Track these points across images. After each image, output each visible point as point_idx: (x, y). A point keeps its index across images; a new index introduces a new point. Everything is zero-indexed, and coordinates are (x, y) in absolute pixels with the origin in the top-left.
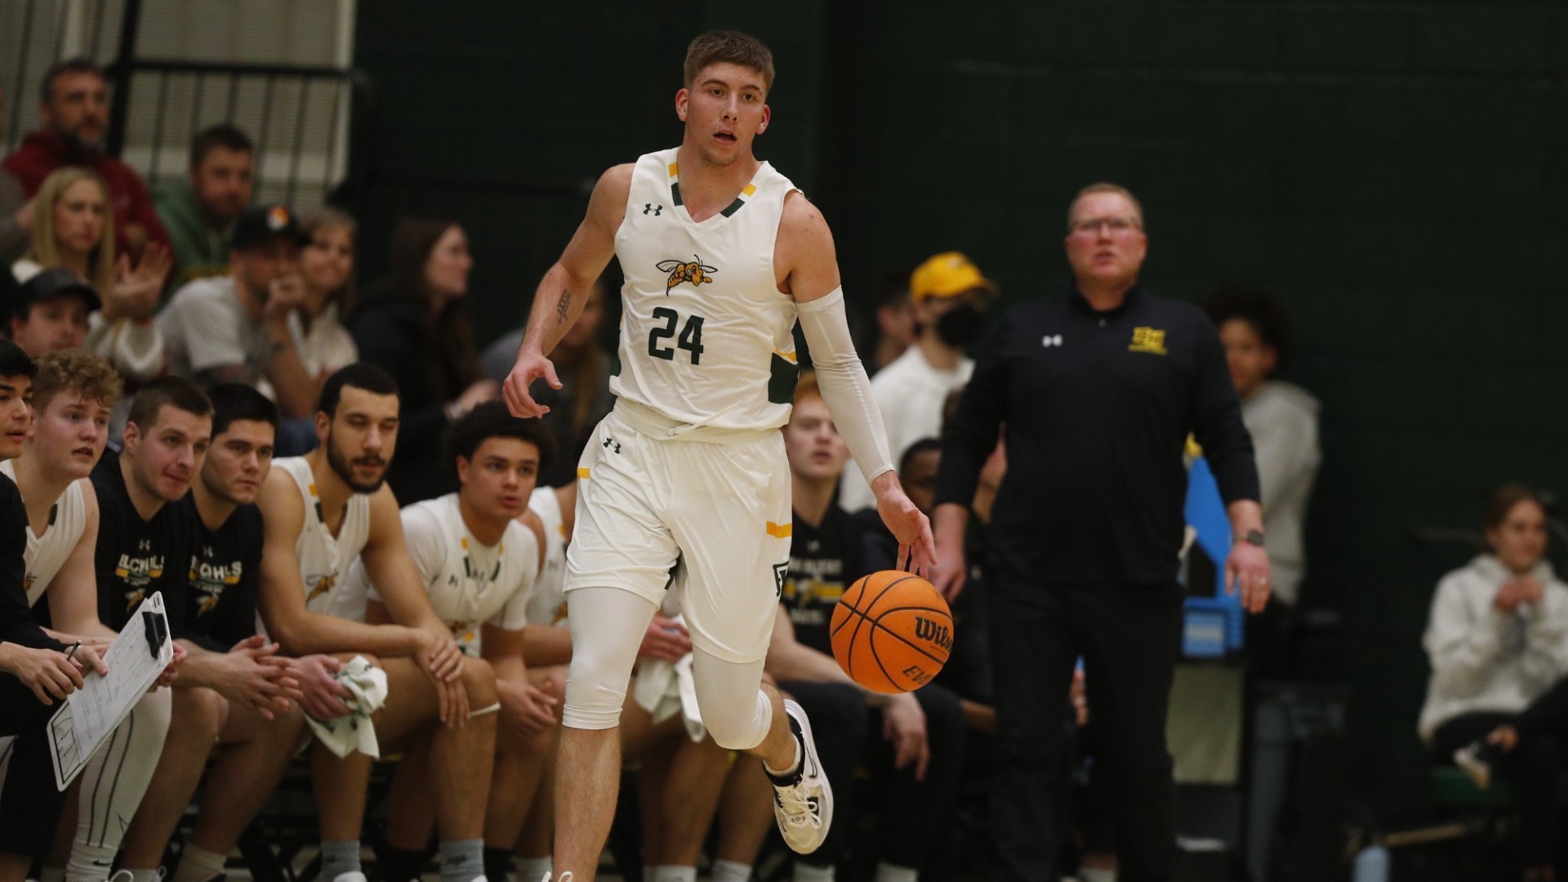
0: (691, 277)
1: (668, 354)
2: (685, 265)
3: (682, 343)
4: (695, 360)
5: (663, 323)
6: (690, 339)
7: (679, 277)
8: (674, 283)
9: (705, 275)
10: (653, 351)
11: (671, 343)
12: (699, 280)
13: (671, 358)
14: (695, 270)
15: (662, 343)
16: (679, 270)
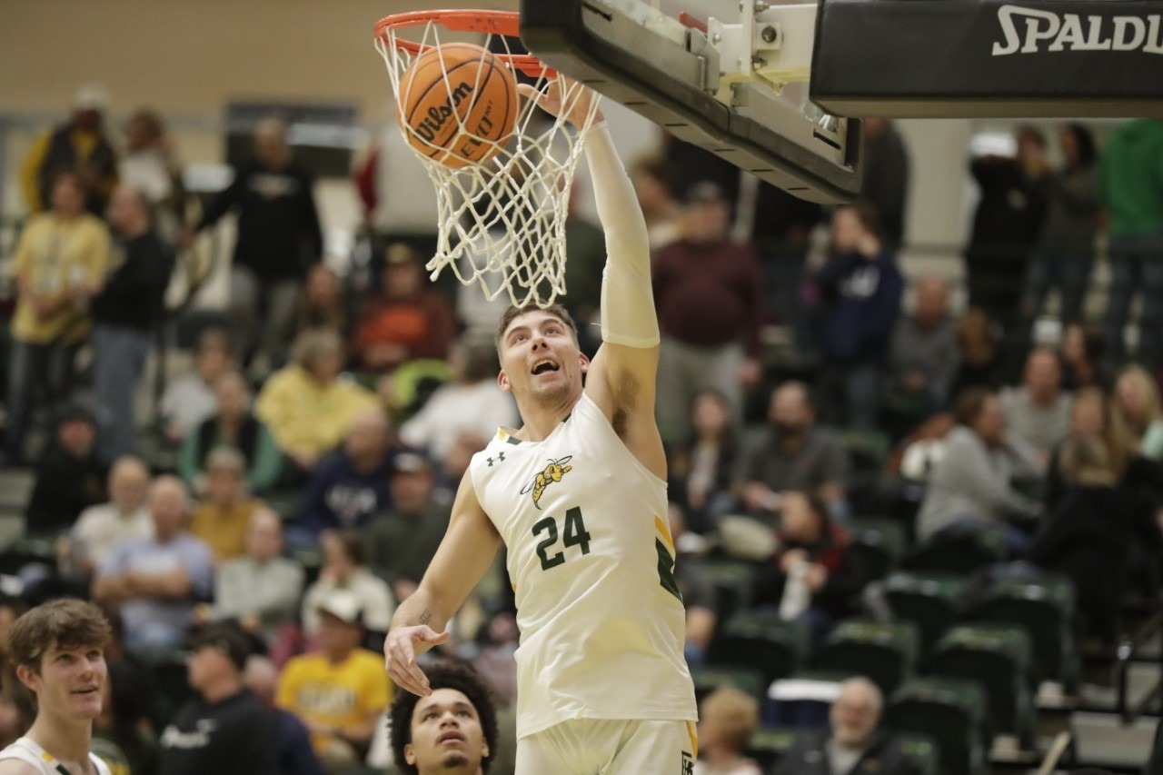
0: (551, 478)
1: (559, 559)
2: (543, 473)
3: (569, 541)
4: (585, 550)
5: (545, 534)
6: (574, 533)
7: (541, 486)
8: (538, 496)
9: (563, 467)
10: (547, 565)
11: (558, 547)
12: (559, 475)
13: (563, 561)
14: (553, 470)
15: (551, 553)
16: (538, 481)
